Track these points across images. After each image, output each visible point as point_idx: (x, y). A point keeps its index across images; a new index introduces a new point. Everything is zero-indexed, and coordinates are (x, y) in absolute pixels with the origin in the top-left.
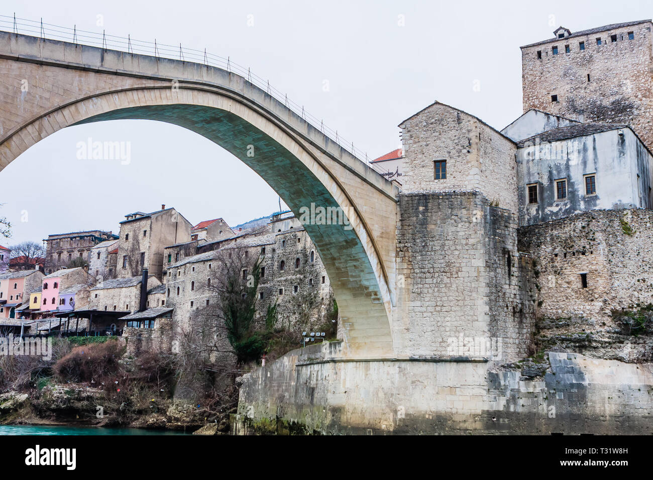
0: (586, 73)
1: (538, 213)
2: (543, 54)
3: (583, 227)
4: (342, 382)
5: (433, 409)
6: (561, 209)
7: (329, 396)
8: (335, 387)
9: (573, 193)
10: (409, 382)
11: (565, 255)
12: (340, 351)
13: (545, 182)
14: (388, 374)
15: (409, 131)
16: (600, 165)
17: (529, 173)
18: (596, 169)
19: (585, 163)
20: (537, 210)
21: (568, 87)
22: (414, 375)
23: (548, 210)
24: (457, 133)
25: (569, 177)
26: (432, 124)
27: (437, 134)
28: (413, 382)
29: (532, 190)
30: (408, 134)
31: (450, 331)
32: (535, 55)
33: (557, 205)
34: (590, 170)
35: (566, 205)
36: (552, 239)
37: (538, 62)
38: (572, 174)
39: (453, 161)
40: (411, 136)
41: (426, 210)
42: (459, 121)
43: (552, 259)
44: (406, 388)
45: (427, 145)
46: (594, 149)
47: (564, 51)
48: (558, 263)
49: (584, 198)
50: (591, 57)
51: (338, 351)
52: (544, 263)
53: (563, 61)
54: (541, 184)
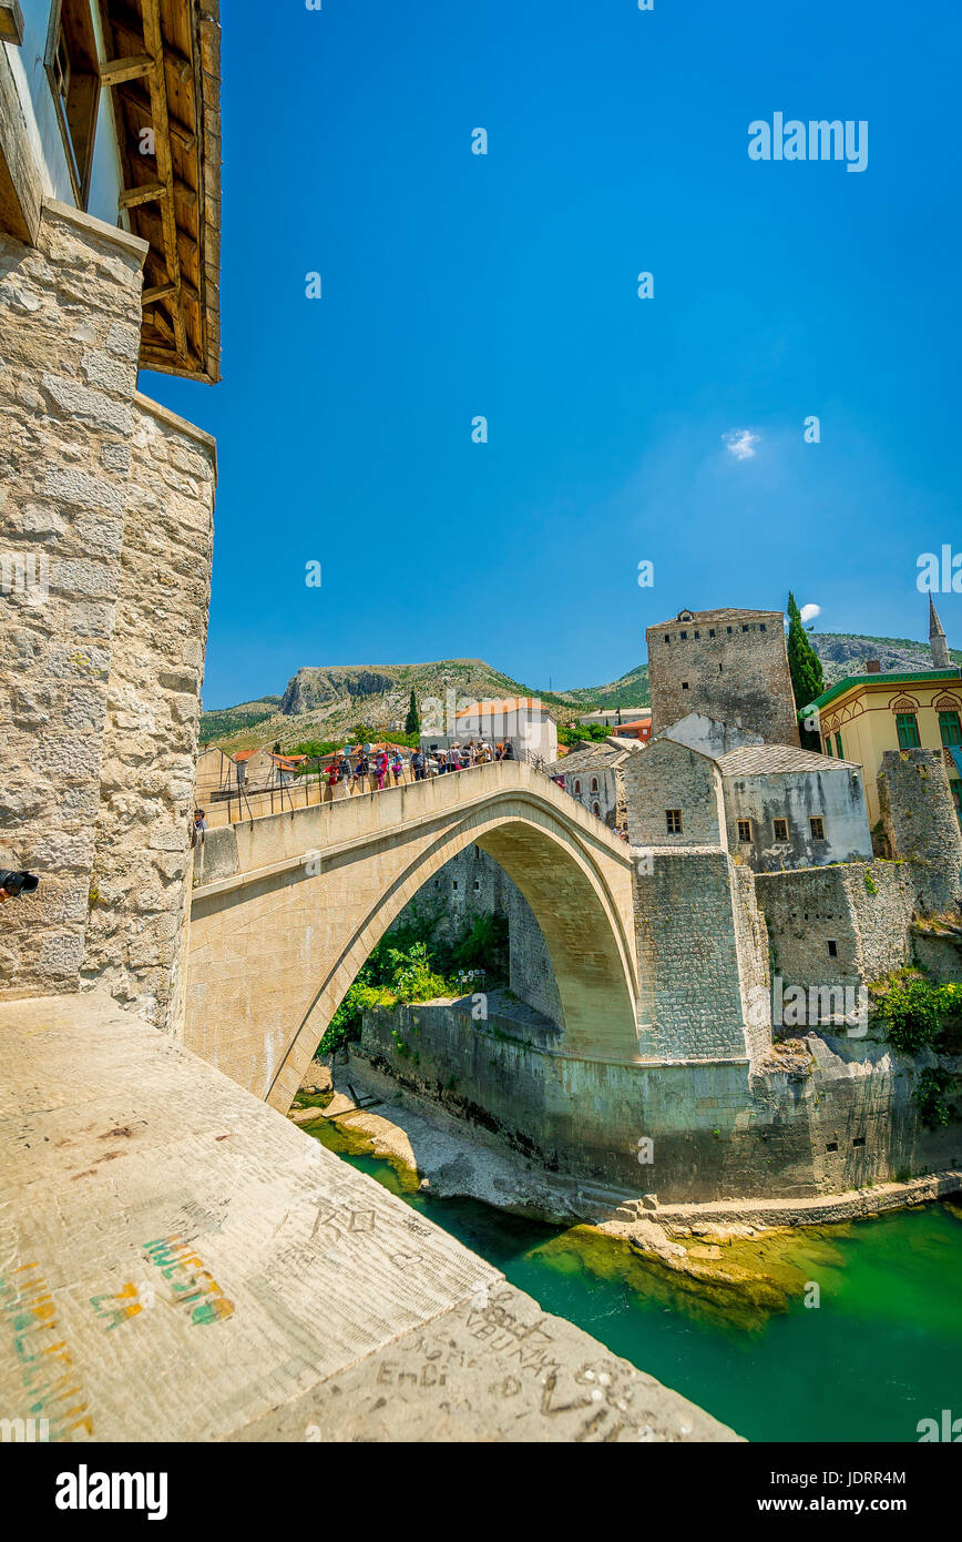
0: (717, 662)
1: (753, 854)
2: (671, 638)
3: (828, 886)
4: (565, 1084)
5: (693, 1128)
6: (782, 853)
7: (548, 1100)
8: (555, 1090)
9: (797, 837)
10: (662, 1095)
11: (806, 917)
12: (559, 1043)
13: (761, 821)
14: (635, 1084)
15: (633, 772)
16: (829, 807)
17: (739, 807)
18: (823, 811)
19: (809, 802)
20: (753, 852)
21: (699, 675)
22: (668, 1084)
23: (766, 852)
24: (691, 777)
25: (790, 817)
26: (660, 763)
27: (667, 777)
28: (667, 1095)
29: (744, 827)
30: (632, 775)
31: (706, 1027)
32: (663, 639)
33: (777, 848)
34: (816, 812)
35: (788, 849)
36: (788, 896)
37: (666, 647)
38: (794, 814)
39: (688, 811)
40: (636, 778)
41: (667, 876)
42: (692, 761)
43: (790, 919)
44: (659, 1103)
45: (656, 790)
46: (820, 788)
47: (693, 637)
48: (798, 925)
49: (810, 844)
50: (722, 645)
51: (556, 1043)
52: (779, 922)
53: (693, 647)
54: (754, 822)
